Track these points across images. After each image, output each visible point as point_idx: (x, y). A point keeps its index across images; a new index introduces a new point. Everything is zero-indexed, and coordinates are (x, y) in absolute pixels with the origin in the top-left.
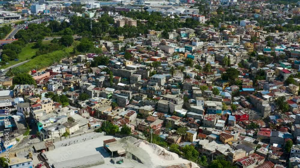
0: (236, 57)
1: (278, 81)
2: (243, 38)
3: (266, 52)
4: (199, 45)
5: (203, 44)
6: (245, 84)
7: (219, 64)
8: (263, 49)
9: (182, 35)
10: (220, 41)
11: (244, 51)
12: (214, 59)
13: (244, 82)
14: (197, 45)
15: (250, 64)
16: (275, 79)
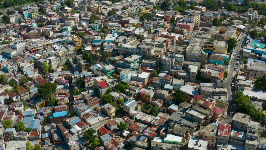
0: (60, 58)
1: (94, 98)
2: (83, 17)
3: (95, 45)
4: (20, 47)
5: (24, 45)
6: (60, 103)
7: (39, 72)
8: (92, 41)
9: (24, 15)
10: (57, 25)
11: (70, 48)
12: (34, 67)
13: (58, 102)
14: (18, 48)
15: (75, 66)
16: (91, 96)
